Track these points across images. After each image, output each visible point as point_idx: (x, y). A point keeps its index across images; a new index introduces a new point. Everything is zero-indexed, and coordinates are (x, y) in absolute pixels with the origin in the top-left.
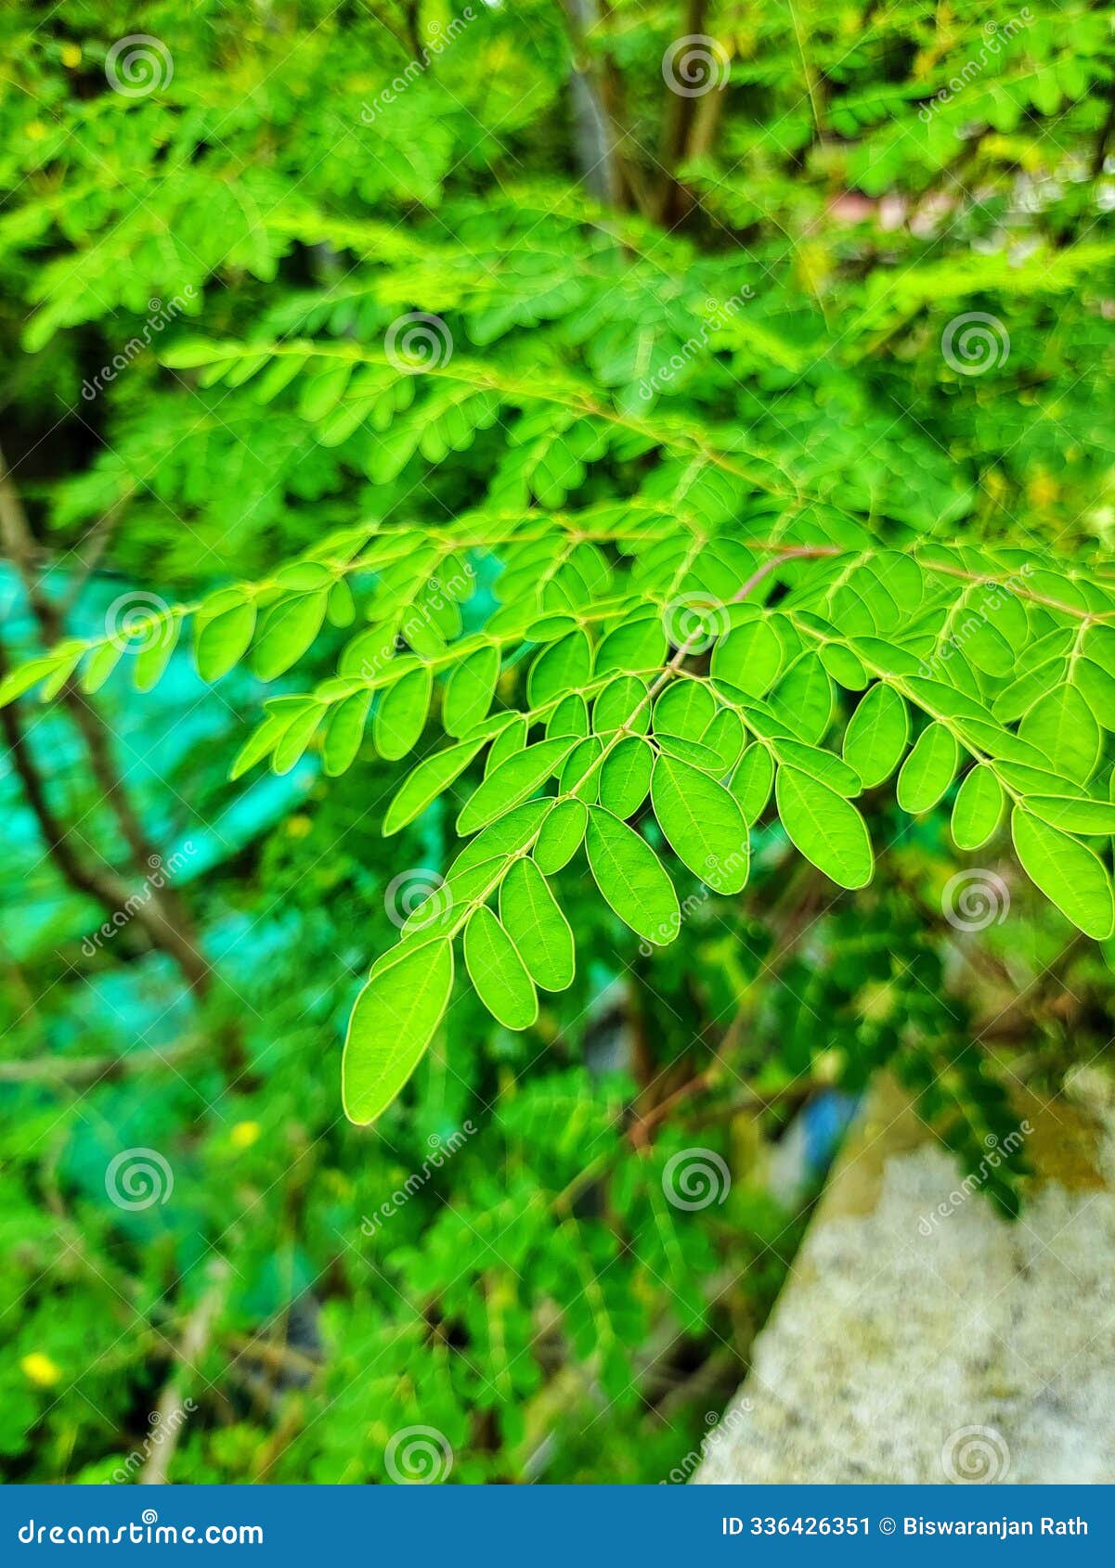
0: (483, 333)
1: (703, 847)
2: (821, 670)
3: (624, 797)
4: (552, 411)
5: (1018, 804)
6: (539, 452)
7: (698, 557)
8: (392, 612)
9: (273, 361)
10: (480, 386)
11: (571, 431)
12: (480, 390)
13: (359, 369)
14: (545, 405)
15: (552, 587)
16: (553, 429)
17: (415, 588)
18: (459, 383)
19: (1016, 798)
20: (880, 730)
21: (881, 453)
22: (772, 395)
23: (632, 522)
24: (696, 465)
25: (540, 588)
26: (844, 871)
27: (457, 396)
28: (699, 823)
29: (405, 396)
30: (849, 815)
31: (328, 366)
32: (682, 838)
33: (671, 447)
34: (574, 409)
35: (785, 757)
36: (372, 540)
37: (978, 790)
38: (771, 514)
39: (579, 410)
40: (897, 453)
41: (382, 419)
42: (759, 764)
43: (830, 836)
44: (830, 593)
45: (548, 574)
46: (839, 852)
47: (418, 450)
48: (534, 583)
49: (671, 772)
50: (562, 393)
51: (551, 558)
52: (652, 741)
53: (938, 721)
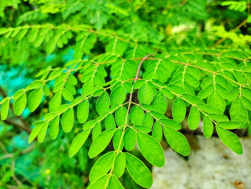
0: (65, 16)
1: (152, 155)
2: (162, 94)
3: (130, 144)
4: (83, 33)
5: (216, 125)
6: (83, 42)
7: (124, 65)
8: (59, 90)
9: (21, 30)
10: (67, 29)
11: (89, 37)
12: (67, 30)
13: (40, 29)
14: (82, 32)
15: (95, 78)
16: (85, 37)
17: (63, 84)
18: (63, 29)
19: (215, 123)
20: (179, 108)
21: (145, 29)
22: (122, 20)
23: (107, 58)
24: (116, 40)
25: (92, 79)
26: (184, 151)
27: (63, 32)
28: (150, 148)
29: (52, 34)
30: (182, 137)
31: (33, 30)
32: (148, 154)
33: (109, 37)
34: (88, 32)
35: (164, 124)
36: (51, 72)
37: (206, 122)
38: (132, 48)
39: (89, 32)
40: (148, 29)
41: (47, 40)
42: (158, 126)
43: (178, 142)
44: (155, 71)
45: (93, 76)
46: (181, 146)
47: (57, 46)
48: (91, 78)
49: (140, 136)
50: (85, 29)
51: (93, 71)
52: (133, 128)
53: (193, 106)
